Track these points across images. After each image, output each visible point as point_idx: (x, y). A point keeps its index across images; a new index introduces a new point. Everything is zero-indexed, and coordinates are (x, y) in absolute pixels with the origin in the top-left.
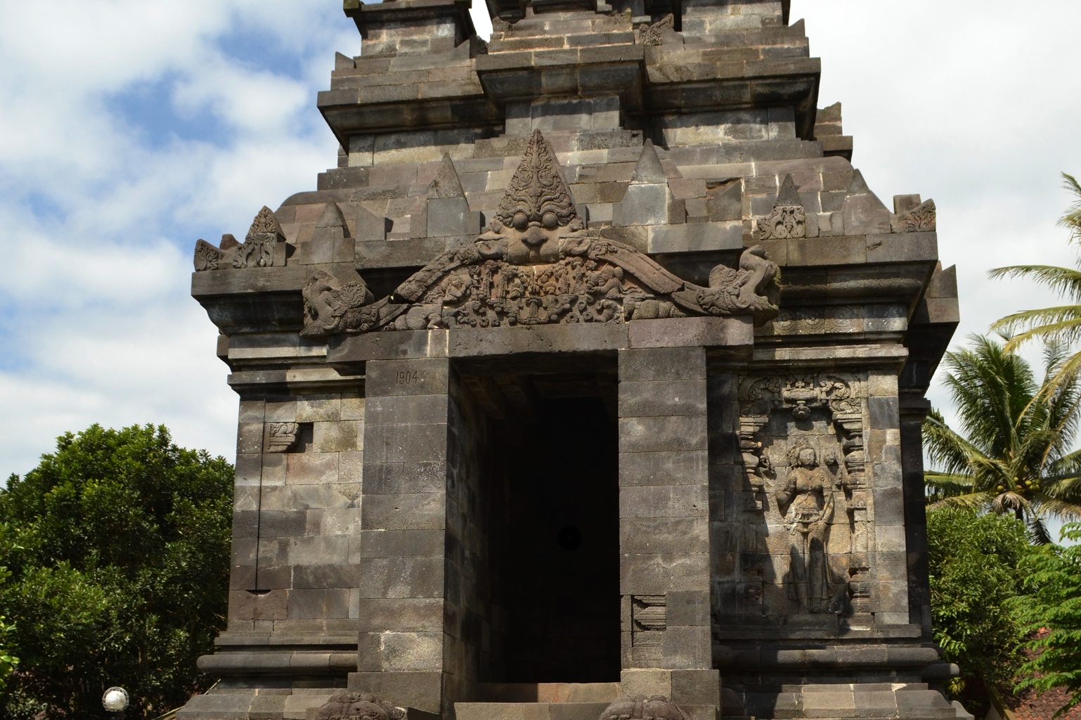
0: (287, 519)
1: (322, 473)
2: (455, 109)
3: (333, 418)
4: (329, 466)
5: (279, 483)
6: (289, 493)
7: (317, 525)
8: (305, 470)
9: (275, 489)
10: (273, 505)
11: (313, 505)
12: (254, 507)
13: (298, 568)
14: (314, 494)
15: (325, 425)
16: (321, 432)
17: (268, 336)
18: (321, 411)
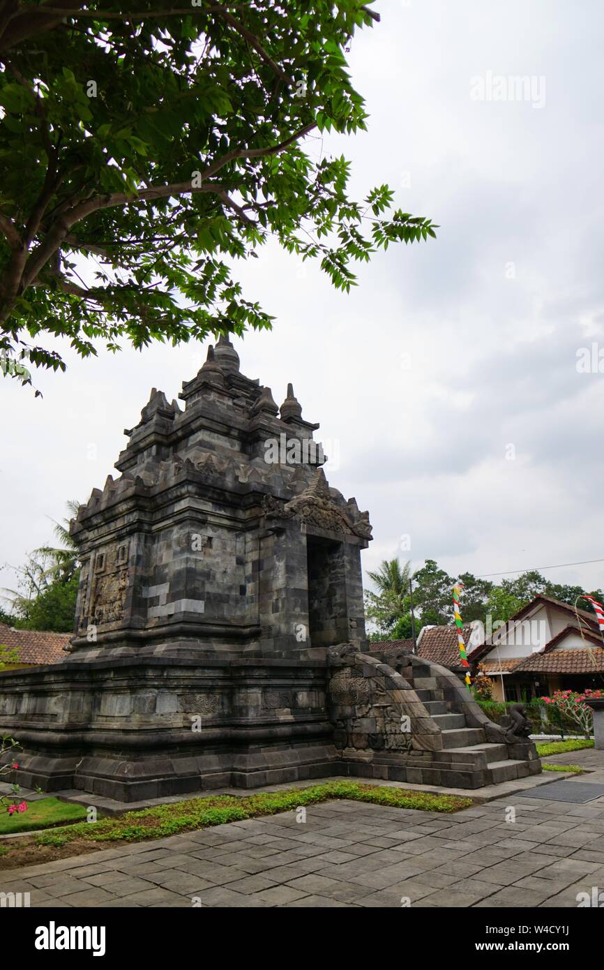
0: (204, 573)
1: (215, 558)
2: (239, 433)
3: (219, 537)
4: (218, 555)
5: (202, 559)
6: (205, 563)
7: (214, 577)
8: (210, 555)
9: (200, 560)
10: (200, 567)
11: (213, 569)
12: (193, 566)
13: (208, 593)
14: (213, 564)
15: (217, 539)
16: (215, 543)
17: (202, 501)
18: (216, 534)
